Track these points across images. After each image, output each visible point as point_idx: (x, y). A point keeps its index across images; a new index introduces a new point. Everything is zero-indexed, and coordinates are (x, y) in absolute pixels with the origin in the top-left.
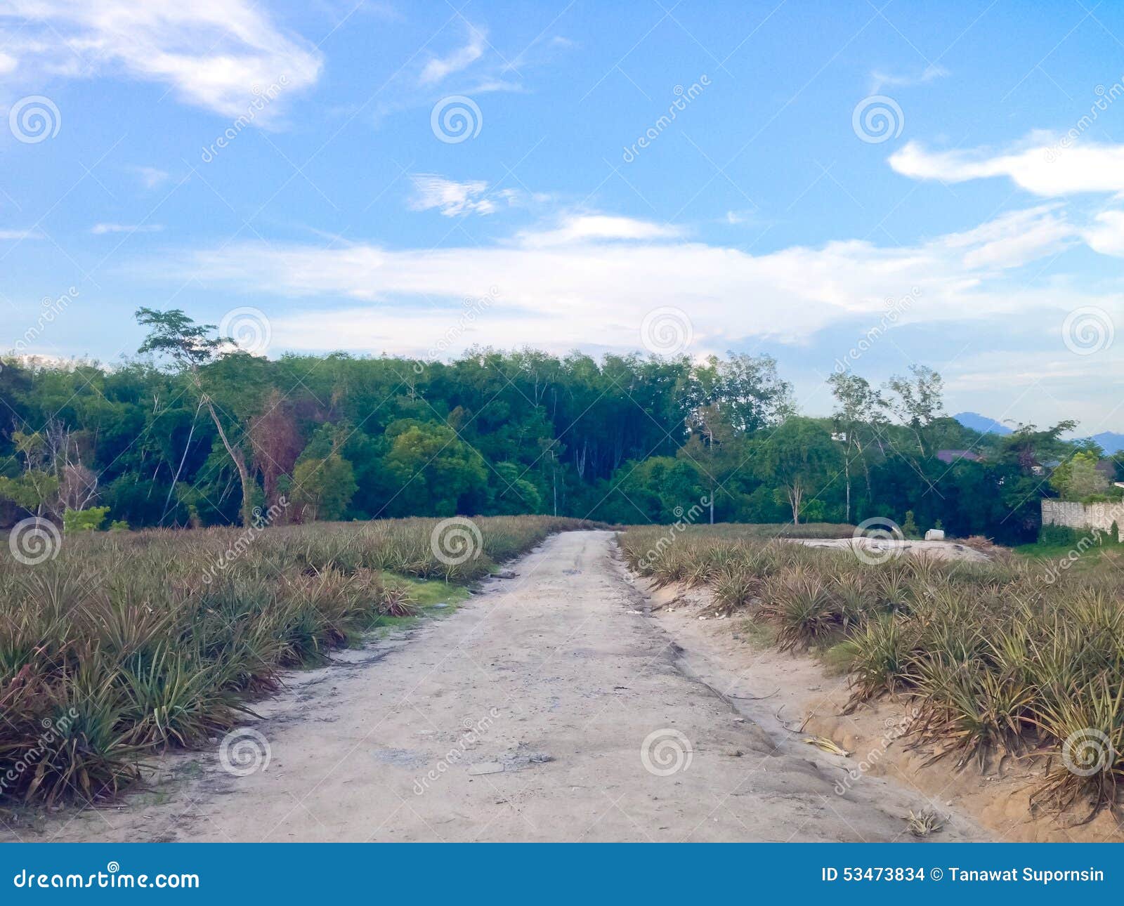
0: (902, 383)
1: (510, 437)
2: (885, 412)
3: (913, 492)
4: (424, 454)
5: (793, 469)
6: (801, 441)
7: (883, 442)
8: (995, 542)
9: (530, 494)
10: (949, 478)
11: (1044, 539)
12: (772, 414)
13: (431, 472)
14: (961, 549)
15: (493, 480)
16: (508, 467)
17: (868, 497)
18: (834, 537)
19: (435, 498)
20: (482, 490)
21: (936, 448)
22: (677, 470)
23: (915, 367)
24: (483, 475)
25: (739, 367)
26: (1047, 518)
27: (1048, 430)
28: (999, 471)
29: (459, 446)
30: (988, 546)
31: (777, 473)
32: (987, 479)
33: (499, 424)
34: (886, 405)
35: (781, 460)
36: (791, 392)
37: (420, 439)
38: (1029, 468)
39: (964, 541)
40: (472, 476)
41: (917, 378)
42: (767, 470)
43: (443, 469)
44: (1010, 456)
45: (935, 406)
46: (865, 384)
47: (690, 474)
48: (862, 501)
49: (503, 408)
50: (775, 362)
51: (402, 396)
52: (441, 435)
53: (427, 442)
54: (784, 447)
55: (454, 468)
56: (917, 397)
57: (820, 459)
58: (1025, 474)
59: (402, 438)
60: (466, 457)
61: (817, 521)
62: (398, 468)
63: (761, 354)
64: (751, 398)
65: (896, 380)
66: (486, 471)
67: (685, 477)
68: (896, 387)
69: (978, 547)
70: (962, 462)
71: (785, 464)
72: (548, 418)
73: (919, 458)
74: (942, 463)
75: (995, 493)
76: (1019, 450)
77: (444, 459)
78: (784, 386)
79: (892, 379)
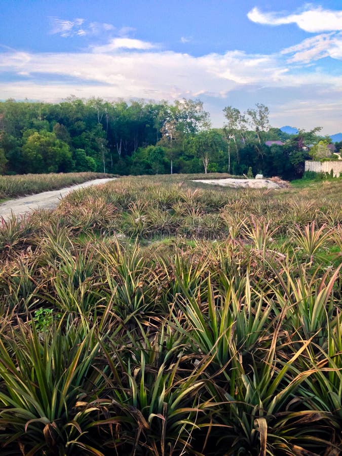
0: (252, 111)
1: (86, 138)
2: (246, 125)
3: (255, 159)
4: (41, 145)
5: (205, 150)
6: (208, 138)
7: (244, 138)
8: (283, 179)
9: (91, 163)
10: (269, 153)
11: (305, 176)
12: (201, 127)
13: (45, 153)
14: (268, 182)
15: (74, 156)
16: (81, 151)
17: (238, 161)
18: (218, 178)
19: (48, 165)
20: (69, 161)
21: (265, 140)
22: (156, 151)
23: (258, 104)
24: (69, 155)
25: (188, 105)
26: (307, 169)
27: (310, 131)
28: (290, 149)
29: (57, 141)
30: (279, 181)
31: (198, 152)
32: (285, 153)
33: (81, 132)
34: (245, 121)
35: (200, 146)
36: (209, 116)
37: (39, 138)
38: (302, 147)
39: (270, 178)
40: (64, 155)
41: (259, 109)
42: (193, 150)
43: (50, 152)
44: (295, 143)
45: (266, 122)
46: (239, 112)
47: (161, 153)
48: (235, 163)
49: (82, 124)
50: (203, 103)
51: (35, 119)
52: (49, 136)
53: (42, 139)
54: (201, 140)
55: (55, 152)
56: (258, 118)
57: (216, 145)
58: (299, 150)
59: (31, 138)
60: (61, 147)
61: (214, 172)
62: (29, 152)
63: (197, 100)
64: (192, 119)
65: (250, 110)
66: (71, 152)
67: (159, 154)
68: (250, 113)
69: (275, 182)
70: (275, 146)
71: (201, 148)
72: (103, 129)
73: (258, 145)
74: (267, 147)
75: (287, 158)
76: (298, 140)
77: (50, 148)
78: (206, 114)
79: (248, 110)
